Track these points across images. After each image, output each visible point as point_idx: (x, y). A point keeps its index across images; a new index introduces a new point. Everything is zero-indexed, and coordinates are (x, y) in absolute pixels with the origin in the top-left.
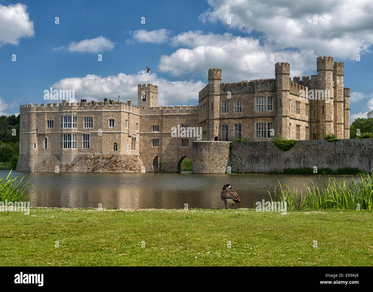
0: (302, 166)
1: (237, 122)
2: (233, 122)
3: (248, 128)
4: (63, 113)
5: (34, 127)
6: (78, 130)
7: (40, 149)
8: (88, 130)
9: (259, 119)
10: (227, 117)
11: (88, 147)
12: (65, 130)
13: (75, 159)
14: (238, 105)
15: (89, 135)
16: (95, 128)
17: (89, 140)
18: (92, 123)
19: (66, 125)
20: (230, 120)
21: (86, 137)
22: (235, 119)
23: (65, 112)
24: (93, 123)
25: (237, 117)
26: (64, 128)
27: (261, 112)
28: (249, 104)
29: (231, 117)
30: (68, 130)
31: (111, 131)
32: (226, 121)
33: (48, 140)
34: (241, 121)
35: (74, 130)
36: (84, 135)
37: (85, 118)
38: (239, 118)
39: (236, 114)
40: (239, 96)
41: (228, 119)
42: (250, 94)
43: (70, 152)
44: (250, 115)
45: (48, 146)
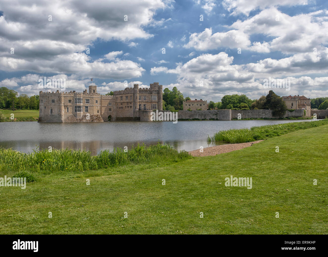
1: (144, 103)
3: (149, 105)
4: (77, 97)
5: (63, 103)
6: (83, 104)
7: (65, 112)
8: (88, 104)
9: (154, 103)
11: (88, 112)
13: (82, 116)
14: (145, 97)
15: (88, 107)
16: (91, 103)
17: (88, 108)
18: (89, 102)
19: (78, 102)
22: (144, 102)
26: (77, 103)
27: (155, 101)
28: (149, 97)
30: (79, 104)
31: (96, 105)
32: (141, 103)
33: (69, 108)
34: (146, 103)
35: (82, 104)
36: (86, 106)
37: (86, 99)
39: (144, 101)
40: (145, 94)
41: (141, 102)
42: (149, 94)
43: (80, 114)
44: (149, 101)
45: (69, 111)
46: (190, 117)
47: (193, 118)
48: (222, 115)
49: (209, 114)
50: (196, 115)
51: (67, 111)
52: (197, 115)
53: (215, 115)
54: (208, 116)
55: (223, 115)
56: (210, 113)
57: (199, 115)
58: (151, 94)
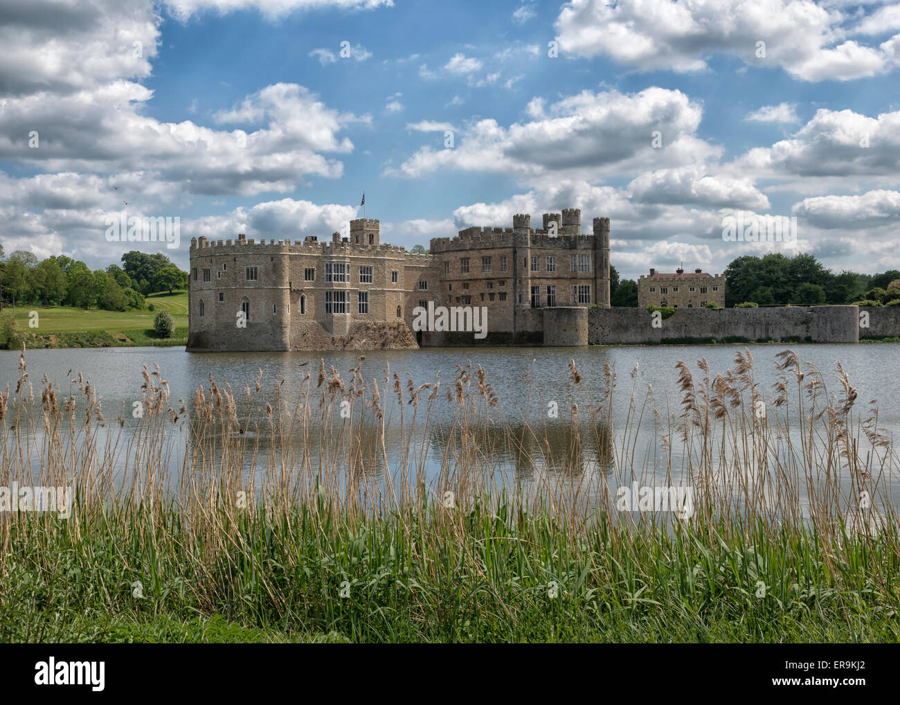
0: (683, 335)
1: (550, 283)
2: (544, 282)
3: (564, 291)
4: (332, 258)
5: (287, 279)
6: (352, 286)
7: (294, 314)
8: (366, 285)
9: (583, 281)
10: (537, 276)
11: (367, 311)
12: (336, 286)
14: (551, 262)
15: (366, 293)
16: (375, 283)
17: (366, 301)
18: (371, 277)
19: (336, 278)
20: (541, 280)
21: (363, 296)
22: (547, 279)
23: (336, 258)
24: (373, 277)
25: (550, 276)
27: (584, 274)
28: (564, 262)
29: (543, 276)
30: (339, 285)
31: (394, 288)
32: (537, 282)
33: (306, 300)
34: (555, 282)
35: (347, 286)
36: (360, 293)
37: (361, 267)
38: (553, 279)
39: (549, 274)
40: (552, 251)
41: (539, 278)
42: (564, 251)
43: (344, 318)
44: (566, 276)
45: (305, 310)
46: (715, 332)
47: (727, 335)
48: (829, 325)
49: (783, 320)
50: (737, 324)
51: (300, 311)
52: (741, 326)
53: (803, 323)
54: (776, 327)
55: (831, 323)
56: (783, 316)
57: (748, 324)
58: (571, 249)
